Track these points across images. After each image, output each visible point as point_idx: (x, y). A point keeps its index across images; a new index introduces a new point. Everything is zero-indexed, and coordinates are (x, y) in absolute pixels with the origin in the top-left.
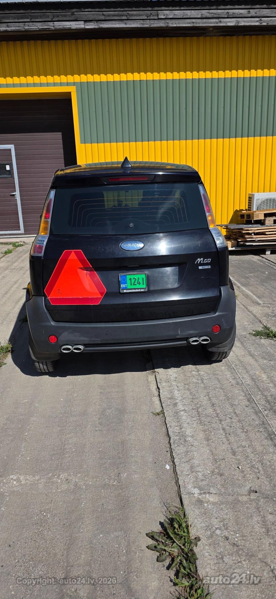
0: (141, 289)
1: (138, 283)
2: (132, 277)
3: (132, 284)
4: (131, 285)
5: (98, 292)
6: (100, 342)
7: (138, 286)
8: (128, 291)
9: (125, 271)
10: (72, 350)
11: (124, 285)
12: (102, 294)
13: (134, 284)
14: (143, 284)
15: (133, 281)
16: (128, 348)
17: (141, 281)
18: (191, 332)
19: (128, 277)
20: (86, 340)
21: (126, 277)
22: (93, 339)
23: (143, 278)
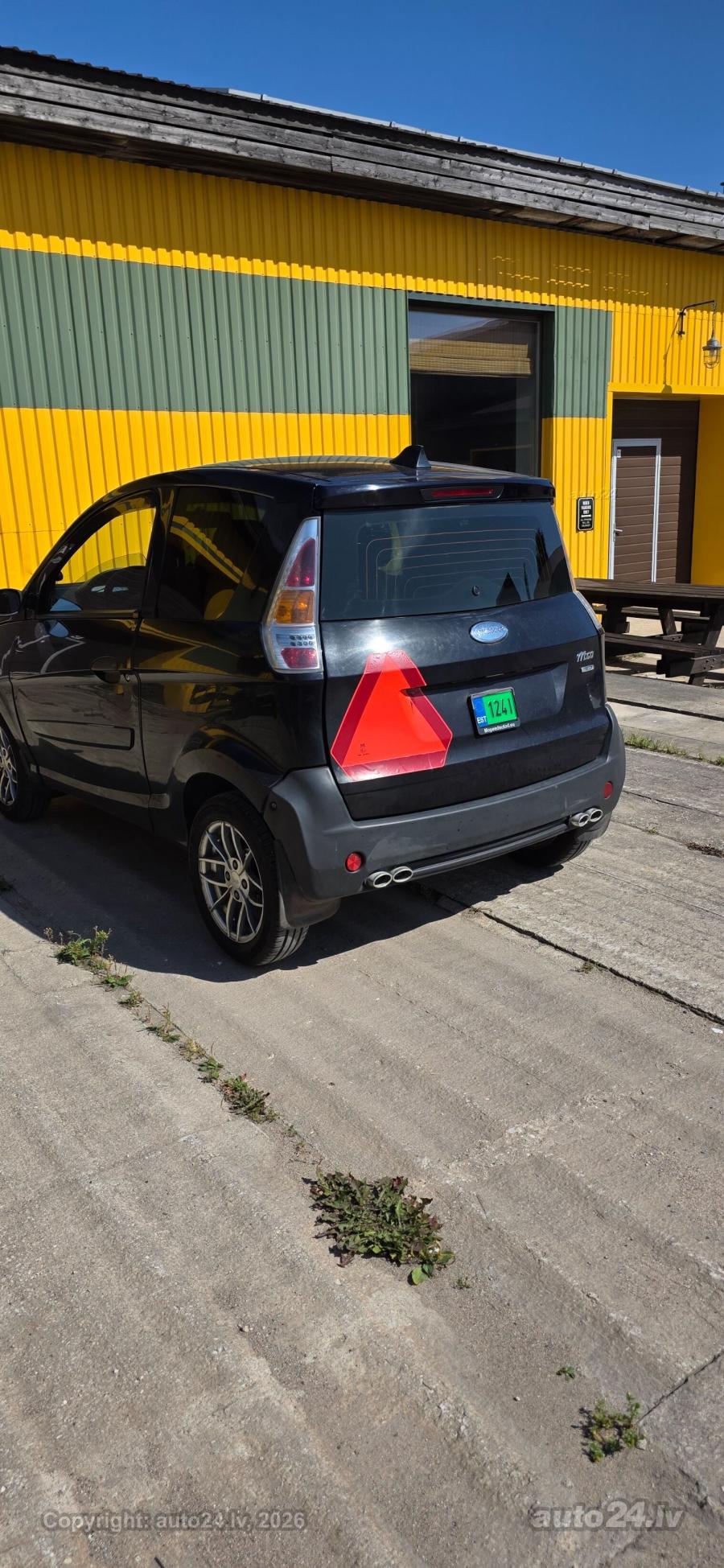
0: (506, 723)
1: (503, 711)
2: (493, 699)
3: (495, 714)
4: (493, 716)
5: (438, 739)
6: (444, 851)
7: (504, 718)
8: (491, 730)
9: (476, 689)
10: (392, 881)
11: (481, 718)
12: (445, 742)
13: (498, 715)
14: (511, 712)
15: (495, 707)
16: (481, 856)
17: (506, 706)
18: (581, 801)
19: (486, 700)
20: (419, 849)
21: (482, 702)
22: (435, 846)
23: (509, 700)
